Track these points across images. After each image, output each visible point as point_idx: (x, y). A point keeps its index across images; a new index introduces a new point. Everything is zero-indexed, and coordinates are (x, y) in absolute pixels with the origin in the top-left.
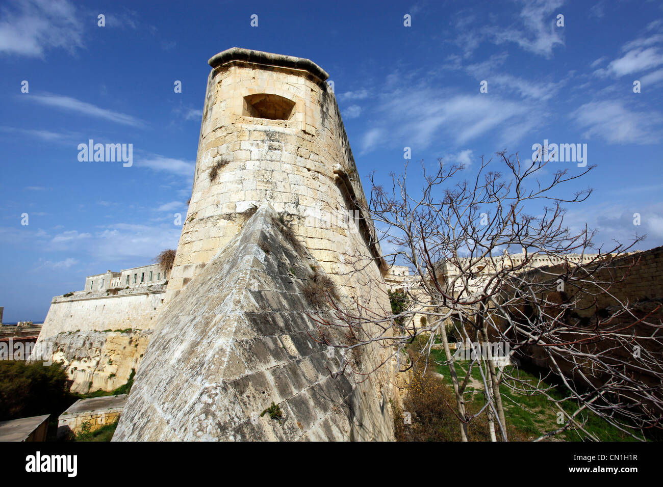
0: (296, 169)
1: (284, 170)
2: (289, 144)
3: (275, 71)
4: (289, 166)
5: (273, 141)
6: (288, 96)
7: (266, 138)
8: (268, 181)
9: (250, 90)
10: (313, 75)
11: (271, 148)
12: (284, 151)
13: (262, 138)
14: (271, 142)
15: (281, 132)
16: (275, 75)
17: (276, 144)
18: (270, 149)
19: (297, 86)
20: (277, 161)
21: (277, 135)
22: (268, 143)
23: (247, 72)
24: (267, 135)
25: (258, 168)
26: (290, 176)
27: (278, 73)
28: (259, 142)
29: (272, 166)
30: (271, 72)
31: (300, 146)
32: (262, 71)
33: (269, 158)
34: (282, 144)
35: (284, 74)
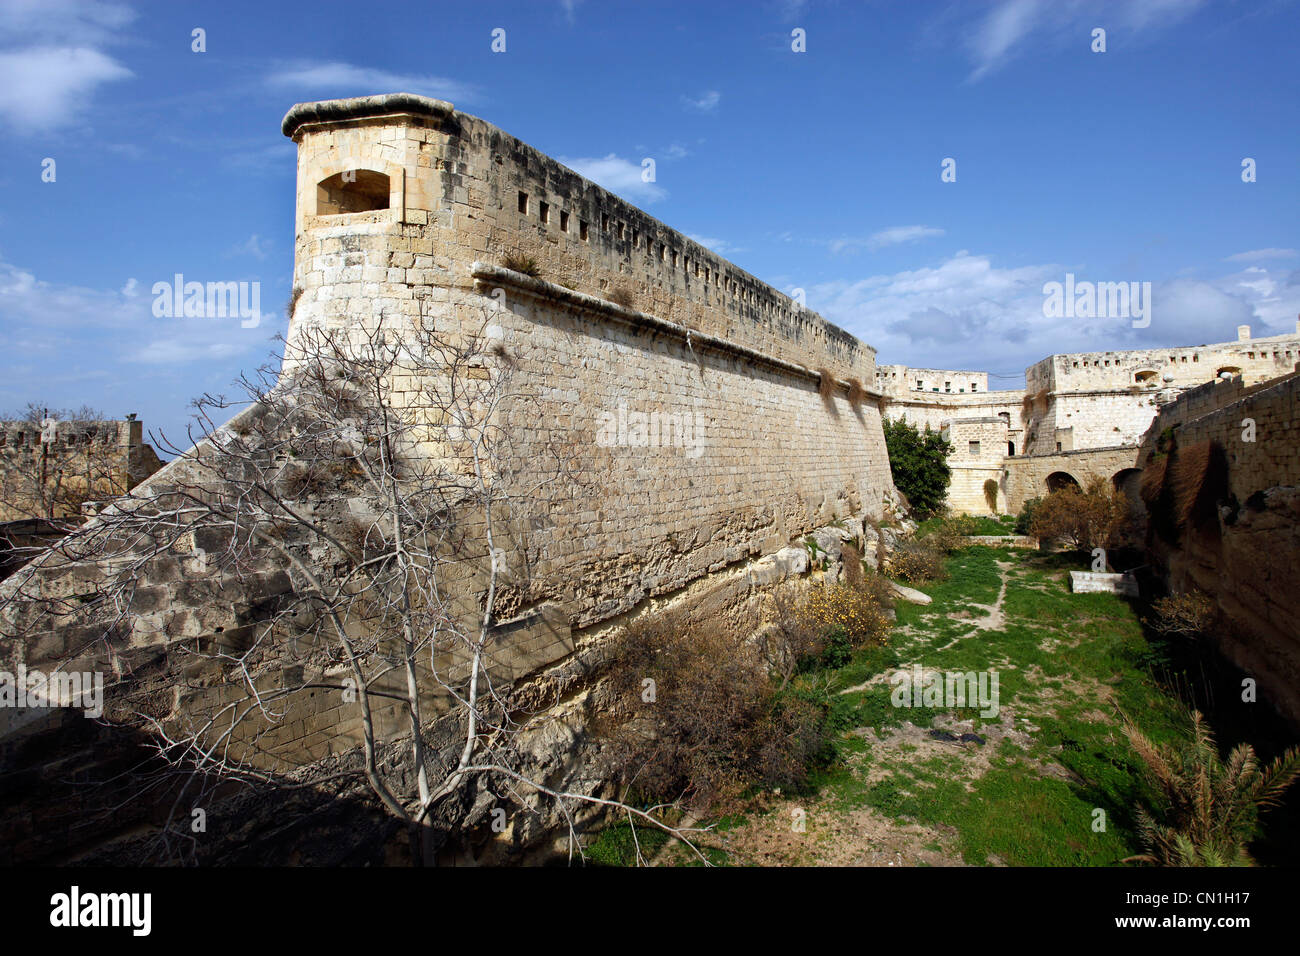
0: (385, 289)
1: (365, 293)
2: (375, 251)
3: (361, 126)
4: (375, 287)
5: (351, 250)
6: (378, 168)
7: (341, 247)
8: (341, 315)
9: (326, 170)
10: (421, 116)
11: (349, 263)
12: (367, 264)
13: (336, 250)
14: (349, 254)
15: (362, 233)
16: (361, 132)
17: (355, 255)
18: (347, 265)
19: (394, 144)
20: (356, 282)
21: (357, 239)
22: (345, 255)
23: (324, 139)
24: (343, 243)
25: (331, 297)
26: (373, 302)
27: (367, 128)
28: (333, 256)
29: (348, 290)
30: (355, 130)
31: (395, 250)
32: (343, 131)
33: (345, 279)
34: (364, 253)
35: (376, 128)
